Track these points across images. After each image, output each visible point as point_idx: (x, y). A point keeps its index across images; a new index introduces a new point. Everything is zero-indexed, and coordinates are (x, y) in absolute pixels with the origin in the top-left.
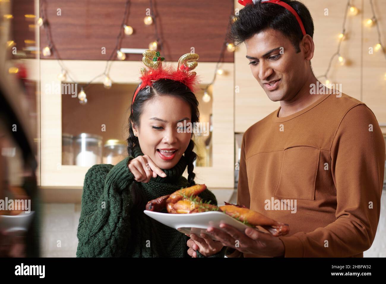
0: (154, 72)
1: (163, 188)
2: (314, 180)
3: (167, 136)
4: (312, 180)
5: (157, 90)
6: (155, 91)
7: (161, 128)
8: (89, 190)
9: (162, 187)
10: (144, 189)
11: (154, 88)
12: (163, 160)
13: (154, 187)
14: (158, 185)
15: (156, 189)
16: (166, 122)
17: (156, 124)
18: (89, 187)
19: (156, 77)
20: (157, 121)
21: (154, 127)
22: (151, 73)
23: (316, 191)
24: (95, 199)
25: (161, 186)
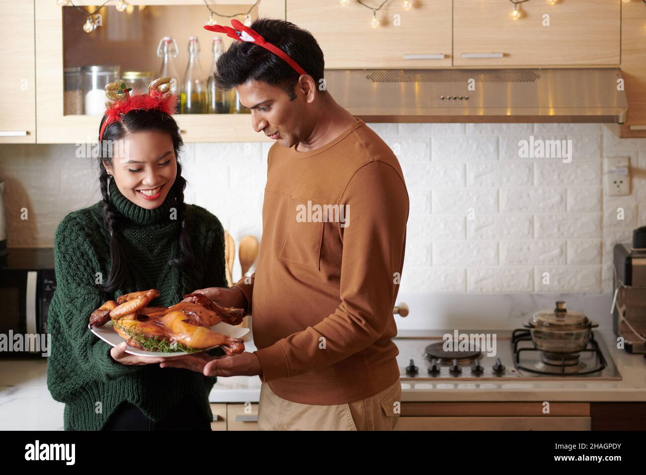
0: (121, 105)
1: (151, 237)
2: (318, 247)
3: (148, 178)
4: (317, 248)
5: (128, 126)
6: (125, 127)
7: (140, 169)
8: (65, 260)
9: (149, 237)
10: (128, 241)
11: (125, 124)
12: (147, 201)
13: (140, 238)
14: (144, 235)
15: (143, 240)
16: (144, 162)
17: (133, 167)
18: (64, 257)
19: (124, 109)
20: (133, 164)
21: (130, 170)
22: (117, 106)
23: (321, 261)
24: (77, 274)
25: (148, 235)
